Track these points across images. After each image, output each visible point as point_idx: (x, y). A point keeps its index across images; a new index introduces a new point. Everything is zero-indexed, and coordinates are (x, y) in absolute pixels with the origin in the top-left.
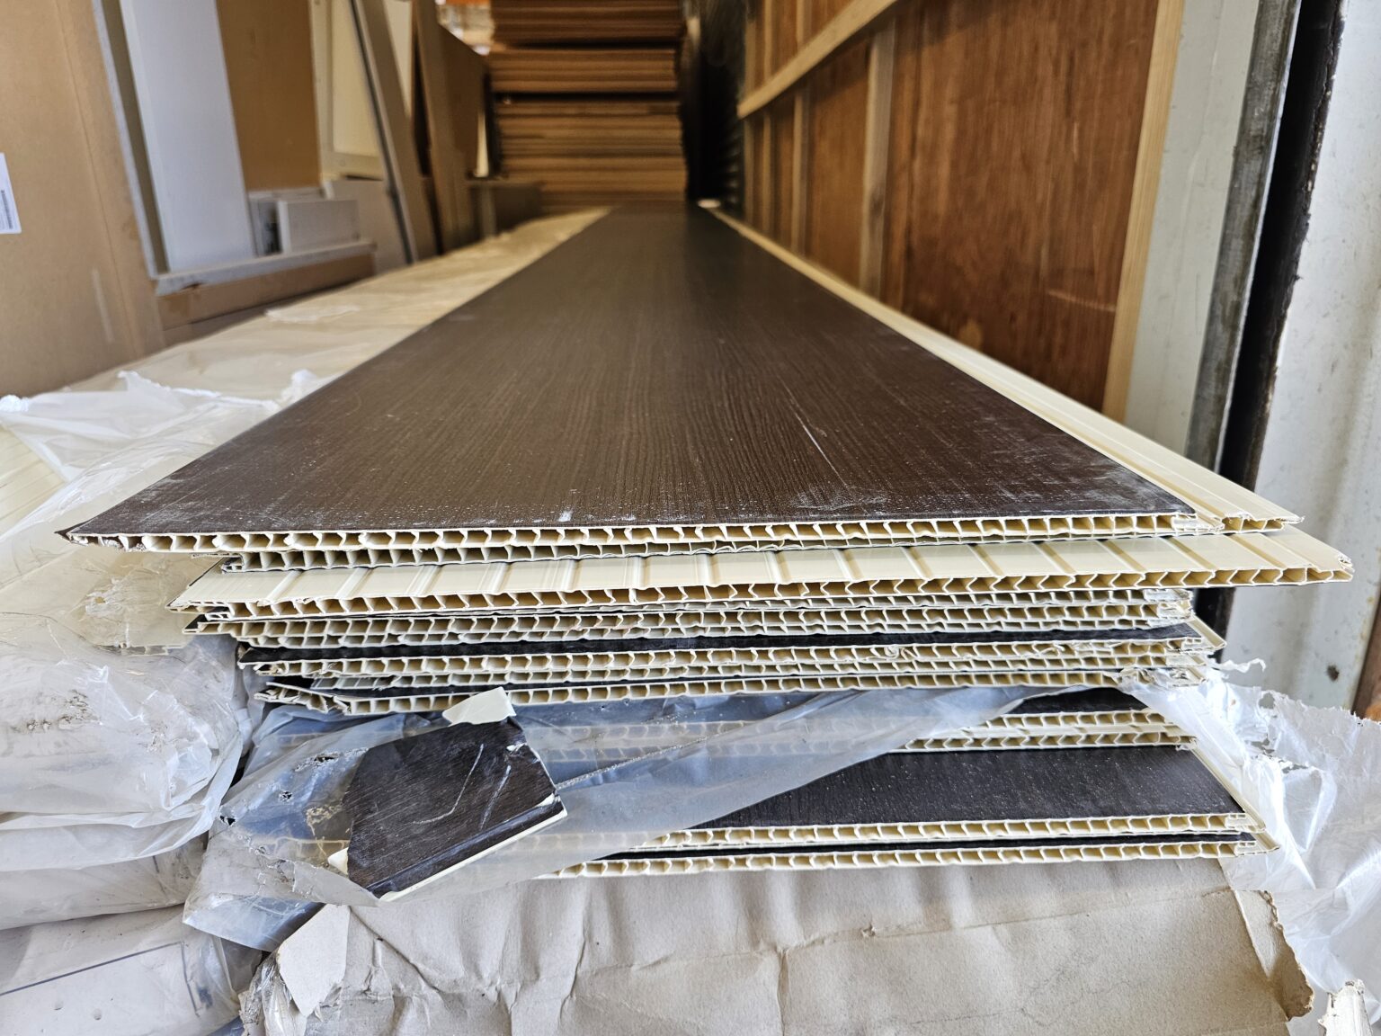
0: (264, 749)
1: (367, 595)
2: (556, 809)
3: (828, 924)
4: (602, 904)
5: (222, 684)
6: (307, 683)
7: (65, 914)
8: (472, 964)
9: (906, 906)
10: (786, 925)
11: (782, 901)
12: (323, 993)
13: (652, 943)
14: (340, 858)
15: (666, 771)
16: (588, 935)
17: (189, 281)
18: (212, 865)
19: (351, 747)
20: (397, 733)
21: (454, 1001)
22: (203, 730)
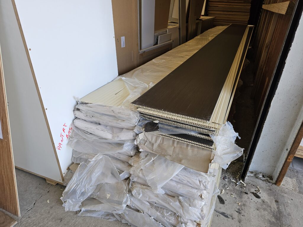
0: (141, 120)
1: (148, 112)
2: (159, 130)
3: (179, 146)
4: (162, 139)
5: (139, 115)
6: (144, 116)
7: (126, 128)
8: (152, 140)
9: (185, 146)
10: (175, 145)
11: (176, 143)
12: (141, 139)
13: (165, 143)
14: (144, 129)
15: (168, 130)
16: (161, 141)
17: (144, 51)
18: (136, 127)
19: (146, 122)
20: (150, 122)
21: (150, 142)
22: (137, 118)
